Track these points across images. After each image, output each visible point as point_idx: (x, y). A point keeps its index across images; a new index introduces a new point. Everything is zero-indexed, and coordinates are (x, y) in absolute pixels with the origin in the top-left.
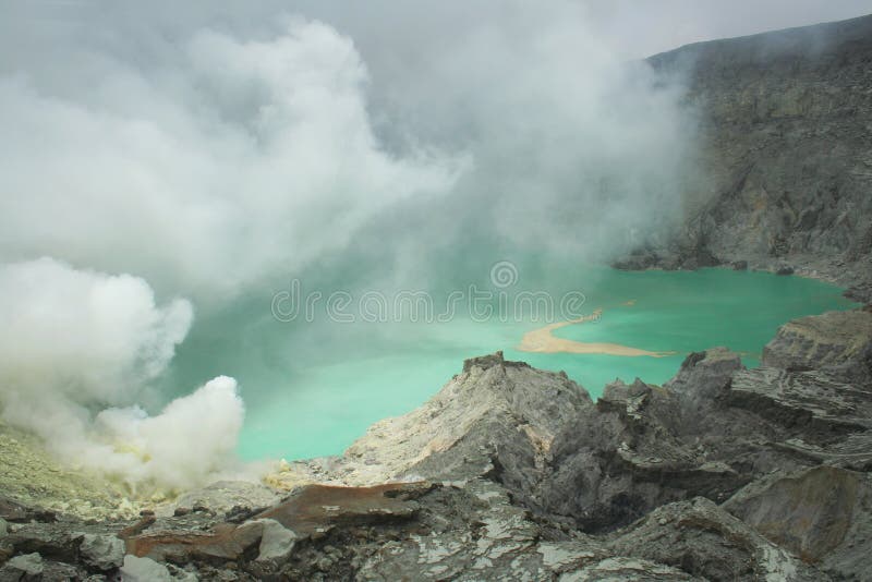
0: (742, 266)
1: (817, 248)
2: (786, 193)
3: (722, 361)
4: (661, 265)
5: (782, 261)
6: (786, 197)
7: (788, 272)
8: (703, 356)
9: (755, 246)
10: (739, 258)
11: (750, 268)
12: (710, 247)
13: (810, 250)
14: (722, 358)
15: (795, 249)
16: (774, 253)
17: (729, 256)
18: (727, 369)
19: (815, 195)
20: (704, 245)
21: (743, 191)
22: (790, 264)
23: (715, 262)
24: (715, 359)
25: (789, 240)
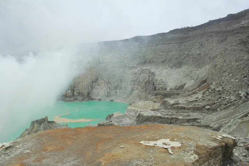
0: (100, 100)
1: (118, 95)
2: (109, 81)
3: (119, 116)
4: (78, 100)
5: (110, 98)
6: (109, 82)
7: (112, 101)
8: (113, 115)
9: (103, 95)
10: (99, 98)
11: (102, 100)
12: (90, 95)
13: (117, 95)
14: (119, 115)
15: (113, 95)
16: (107, 96)
17: (96, 98)
18: (121, 118)
19: (116, 81)
20: (89, 95)
21: (98, 81)
22: (112, 99)
23: (93, 99)
24: (117, 116)
25: (111, 93)
